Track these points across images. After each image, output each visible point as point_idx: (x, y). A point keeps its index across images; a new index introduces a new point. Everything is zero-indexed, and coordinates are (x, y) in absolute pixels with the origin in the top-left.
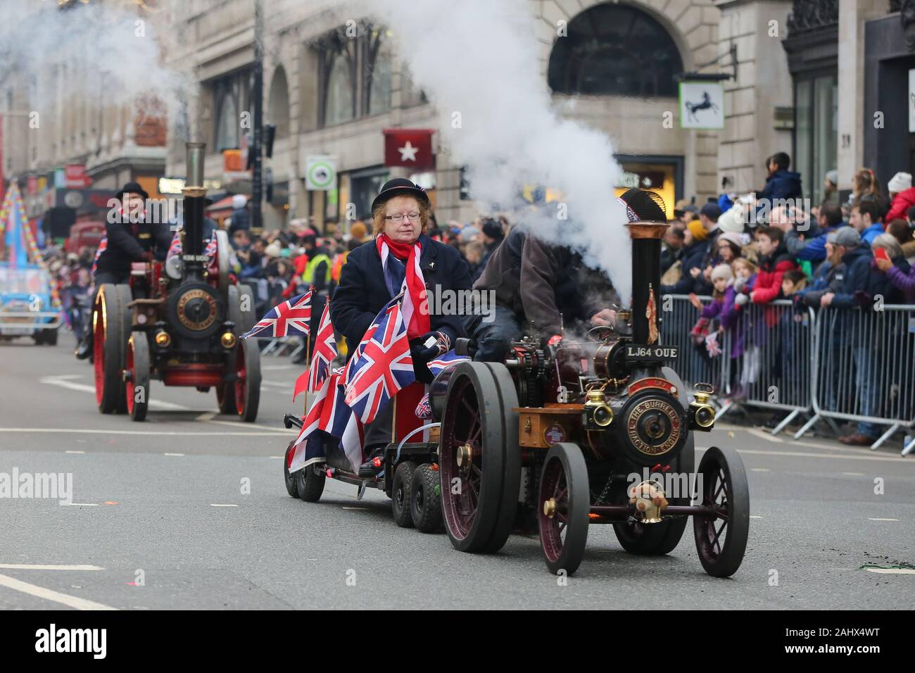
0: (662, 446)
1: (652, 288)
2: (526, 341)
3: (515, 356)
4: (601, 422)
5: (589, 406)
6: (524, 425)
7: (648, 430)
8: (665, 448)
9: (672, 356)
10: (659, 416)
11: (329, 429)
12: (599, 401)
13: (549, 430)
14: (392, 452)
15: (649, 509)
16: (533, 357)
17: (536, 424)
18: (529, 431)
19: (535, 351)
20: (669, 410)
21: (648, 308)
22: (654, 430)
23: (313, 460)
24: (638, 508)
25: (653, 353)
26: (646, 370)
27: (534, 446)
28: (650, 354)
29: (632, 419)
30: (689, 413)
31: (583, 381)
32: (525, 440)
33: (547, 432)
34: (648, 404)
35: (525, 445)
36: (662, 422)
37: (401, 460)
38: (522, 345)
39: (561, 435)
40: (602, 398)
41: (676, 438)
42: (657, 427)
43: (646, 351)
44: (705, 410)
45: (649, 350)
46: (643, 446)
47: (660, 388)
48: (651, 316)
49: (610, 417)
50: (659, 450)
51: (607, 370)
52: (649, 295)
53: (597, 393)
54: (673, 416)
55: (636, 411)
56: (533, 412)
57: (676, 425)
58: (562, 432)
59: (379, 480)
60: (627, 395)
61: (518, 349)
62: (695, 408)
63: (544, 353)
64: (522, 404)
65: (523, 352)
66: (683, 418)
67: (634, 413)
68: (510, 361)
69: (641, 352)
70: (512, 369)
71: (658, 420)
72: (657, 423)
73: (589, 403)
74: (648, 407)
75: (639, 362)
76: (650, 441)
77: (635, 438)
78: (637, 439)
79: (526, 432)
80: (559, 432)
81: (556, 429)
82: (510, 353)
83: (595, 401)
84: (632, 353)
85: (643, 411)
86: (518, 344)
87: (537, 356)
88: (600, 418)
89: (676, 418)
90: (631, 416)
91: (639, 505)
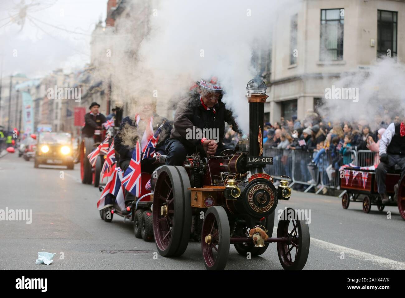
0: (265, 208)
1: (260, 127)
2: (194, 156)
3: (188, 163)
4: (234, 195)
5: (228, 187)
6: (194, 196)
7: (258, 199)
8: (267, 209)
9: (270, 162)
10: (264, 193)
11: (113, 193)
12: (234, 185)
13: (207, 199)
14: (134, 205)
15: (259, 240)
16: (197, 163)
17: (200, 196)
18: (196, 199)
19: (198, 160)
20: (269, 189)
21: (259, 137)
22: (261, 200)
23: (108, 206)
24: (253, 239)
25: (261, 161)
26: (257, 169)
27: (199, 207)
28: (259, 161)
29: (250, 194)
30: (278, 191)
31: (223, 174)
32: (194, 204)
33: (205, 200)
34: (258, 186)
35: (194, 206)
36: (265, 196)
37: (138, 209)
38: (191, 157)
39: (212, 201)
40: (235, 184)
41: (272, 203)
42: (263, 198)
43: (257, 160)
44: (286, 189)
45: (259, 159)
46: (256, 208)
47: (264, 178)
48: (260, 141)
49: (239, 193)
50: (264, 210)
51: (236, 169)
52: (259, 131)
53: (232, 181)
54: (271, 192)
55: (253, 190)
56: (199, 190)
57: (272, 197)
58: (213, 200)
59: (130, 216)
60: (248, 181)
61: (190, 160)
62: (282, 188)
63: (203, 162)
64: (192, 186)
65: (192, 161)
66: (276, 193)
67: (251, 191)
68: (186, 165)
69: (255, 160)
70: (187, 169)
71: (264, 194)
72: (263, 196)
73: (228, 186)
74: (258, 188)
75: (253, 165)
76: (260, 206)
77: (252, 204)
78: (253, 204)
79: (195, 200)
80: (211, 200)
81: (210, 198)
82: (186, 162)
83: (232, 185)
84: (250, 160)
85: (256, 190)
86: (190, 157)
87: (199, 163)
88: (234, 194)
89: (272, 193)
90: (250, 193)
91: (254, 238)
